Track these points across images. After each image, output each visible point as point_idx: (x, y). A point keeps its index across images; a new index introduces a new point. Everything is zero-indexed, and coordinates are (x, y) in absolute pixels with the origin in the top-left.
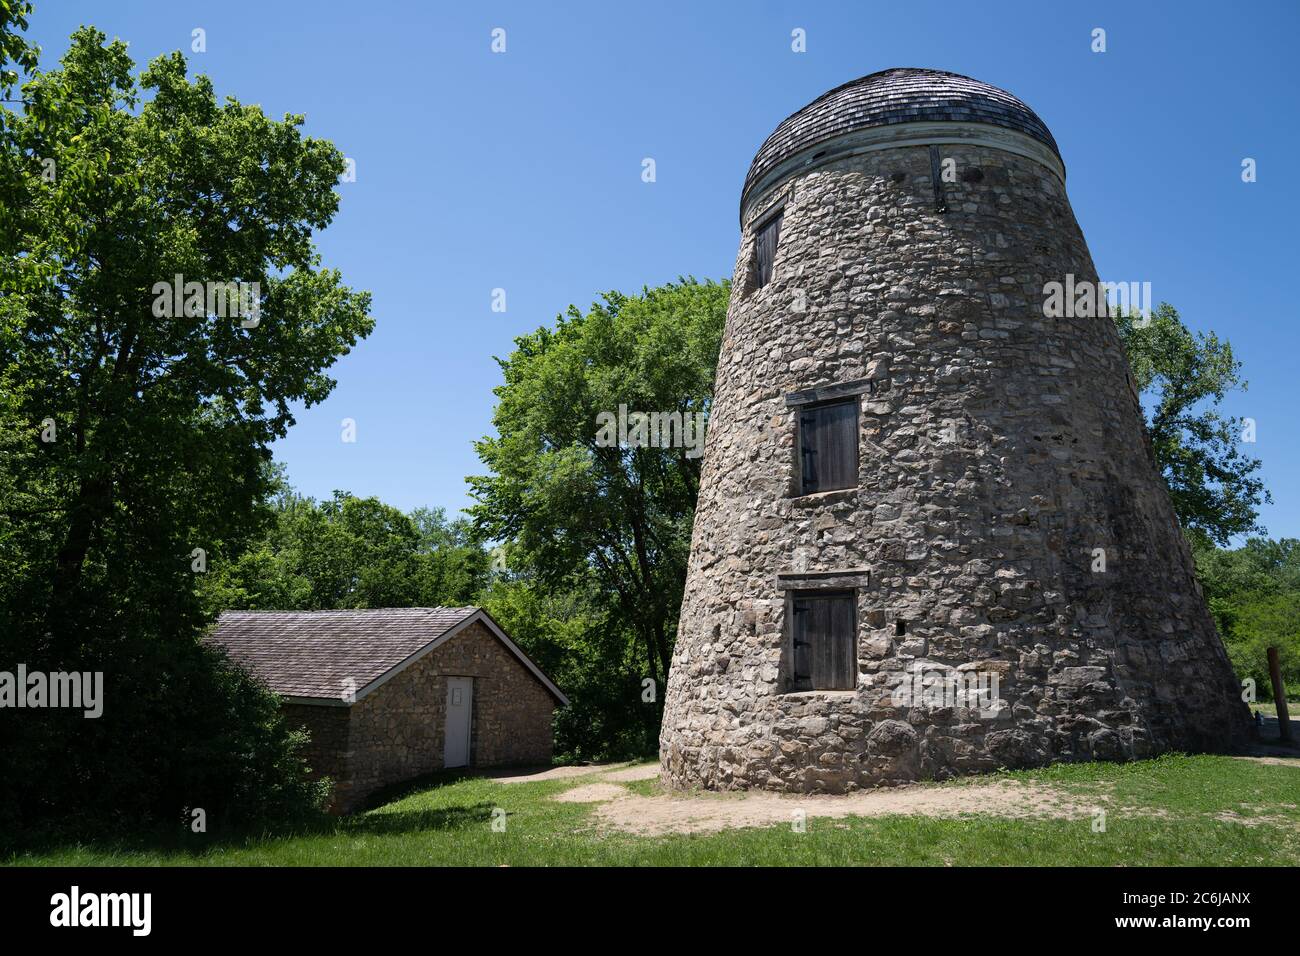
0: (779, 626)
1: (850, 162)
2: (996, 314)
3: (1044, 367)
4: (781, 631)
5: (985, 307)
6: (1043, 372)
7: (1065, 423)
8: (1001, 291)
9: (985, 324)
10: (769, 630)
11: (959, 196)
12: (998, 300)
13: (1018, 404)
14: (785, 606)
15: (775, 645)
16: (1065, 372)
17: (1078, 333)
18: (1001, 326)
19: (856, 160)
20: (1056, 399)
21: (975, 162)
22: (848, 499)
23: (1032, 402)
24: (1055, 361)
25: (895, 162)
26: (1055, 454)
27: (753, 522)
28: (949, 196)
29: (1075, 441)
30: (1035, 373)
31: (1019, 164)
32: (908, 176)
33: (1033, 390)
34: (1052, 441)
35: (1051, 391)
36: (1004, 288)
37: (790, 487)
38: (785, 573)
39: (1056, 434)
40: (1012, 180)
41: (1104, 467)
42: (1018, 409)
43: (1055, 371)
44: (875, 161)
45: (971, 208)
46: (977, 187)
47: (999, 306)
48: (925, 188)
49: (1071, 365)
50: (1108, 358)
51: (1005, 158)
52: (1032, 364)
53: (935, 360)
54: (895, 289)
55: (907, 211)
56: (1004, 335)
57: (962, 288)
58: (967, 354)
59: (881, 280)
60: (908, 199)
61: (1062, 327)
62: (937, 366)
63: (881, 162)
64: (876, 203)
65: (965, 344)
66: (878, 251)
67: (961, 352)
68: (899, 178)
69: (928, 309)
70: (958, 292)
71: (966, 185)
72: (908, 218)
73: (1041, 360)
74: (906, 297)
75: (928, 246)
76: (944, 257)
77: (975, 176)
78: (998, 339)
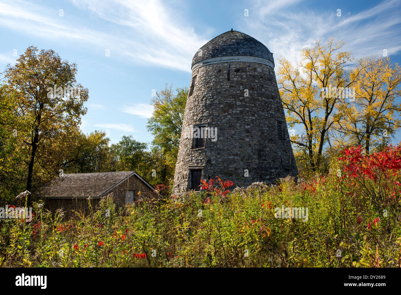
0: (188, 177)
2: (237, 107)
3: (247, 119)
4: (188, 178)
5: (235, 105)
6: (246, 120)
7: (250, 132)
8: (239, 101)
9: (234, 109)
10: (186, 178)
11: (233, 76)
12: (238, 103)
13: (239, 128)
14: (189, 173)
15: (187, 181)
16: (252, 120)
18: (238, 110)
19: (211, 65)
20: (249, 127)
21: (238, 66)
22: (201, 150)
23: (242, 128)
24: (250, 117)
25: (220, 67)
26: (246, 140)
27: (185, 154)
28: (231, 76)
29: (252, 136)
30: (244, 121)
31: (251, 65)
32: (222, 71)
33: (243, 125)
34: (246, 137)
35: (248, 125)
36: (240, 100)
37: (192, 147)
38: (190, 166)
39: (247, 135)
40: (247, 71)
41: (258, 141)
42: (239, 129)
43: (250, 120)
44: (215, 66)
45: (235, 79)
46: (238, 73)
47: (238, 105)
48: (225, 74)
49: (254, 118)
51: (247, 64)
52: (244, 119)
53: (222, 118)
54: (215, 101)
55: (221, 80)
56: (238, 112)
57: (230, 101)
58: (229, 117)
59: (213, 98)
60: (221, 77)
61: (254, 109)
62: (222, 120)
63: (216, 67)
64: (214, 78)
65: (229, 114)
66: (213, 90)
67: (228, 116)
68: (220, 71)
69: (222, 106)
70: (229, 102)
71: (235, 73)
72: (220, 82)
73: (247, 117)
74: (218, 103)
75: (224, 90)
76: (227, 93)
77: (237, 70)
78: (237, 113)
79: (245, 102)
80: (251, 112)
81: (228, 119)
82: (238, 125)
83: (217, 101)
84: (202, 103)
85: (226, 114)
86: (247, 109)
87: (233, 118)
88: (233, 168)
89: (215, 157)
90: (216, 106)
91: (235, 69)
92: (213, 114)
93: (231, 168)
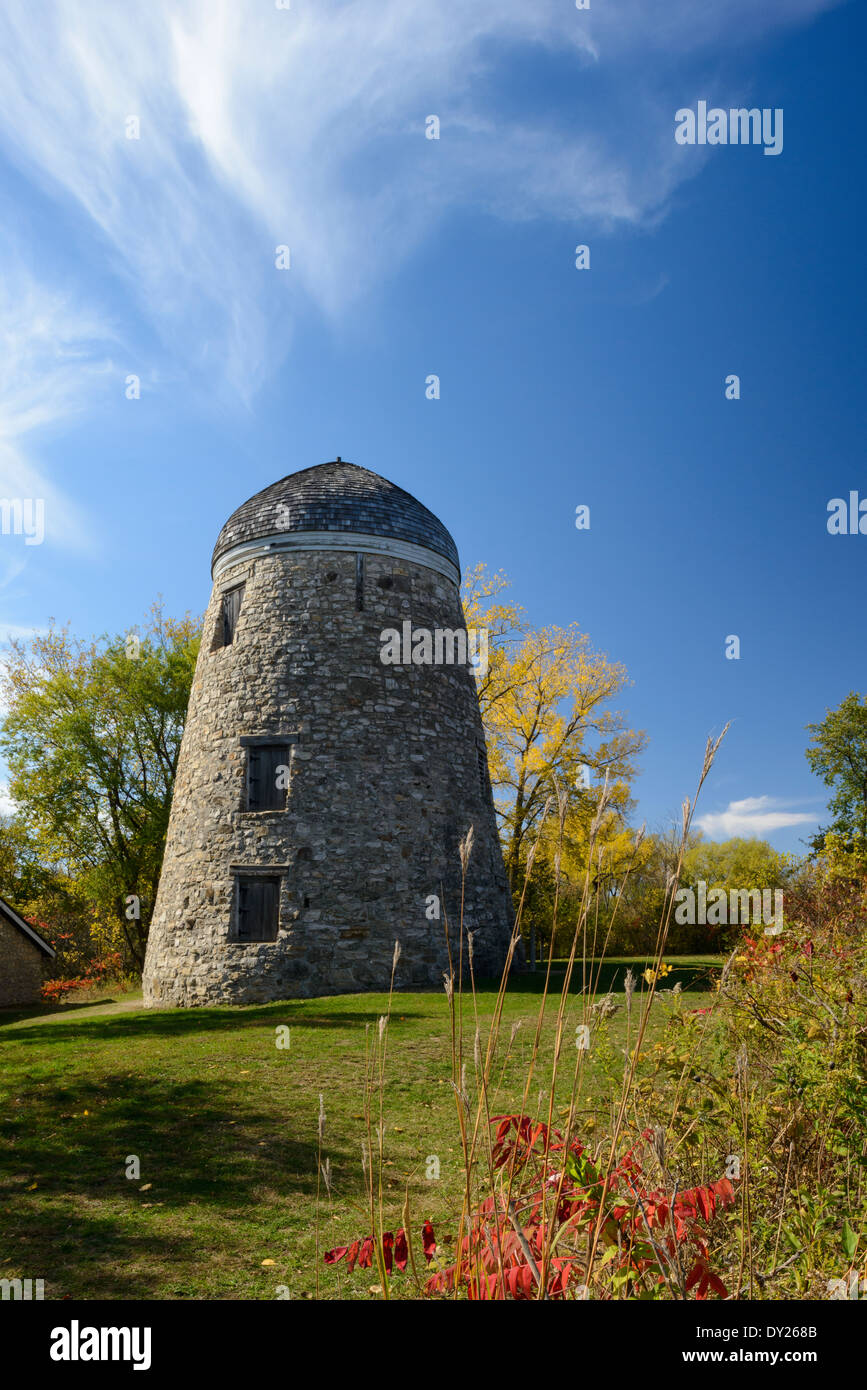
0: (229, 899)
1: (297, 555)
2: (388, 694)
3: (416, 735)
4: (230, 903)
5: (381, 688)
6: (414, 738)
7: (423, 774)
8: (392, 677)
9: (380, 701)
10: (223, 901)
11: (374, 598)
12: (391, 683)
13: (394, 760)
14: (234, 887)
15: (227, 911)
16: (428, 739)
17: (443, 710)
18: (390, 703)
19: (303, 555)
20: (420, 758)
21: (388, 571)
22: (277, 816)
23: (404, 759)
24: (423, 730)
25: (331, 563)
26: (414, 795)
27: (213, 827)
28: (367, 598)
29: (428, 787)
30: (408, 739)
31: (421, 574)
32: (338, 577)
33: (406, 751)
34: (413, 786)
35: (419, 752)
36: (395, 675)
37: (240, 805)
38: (235, 864)
39: (417, 782)
40: (413, 589)
41: (445, 803)
42: (393, 763)
43: (422, 738)
44: (316, 559)
45: (380, 609)
46: (387, 592)
47: (390, 688)
48: (351, 588)
49: (434, 734)
50: (462, 727)
51: (411, 569)
52: (407, 732)
53: (343, 724)
54: (321, 668)
55: (335, 606)
56: (391, 710)
57: (367, 673)
58: (365, 722)
59: (312, 659)
60: (337, 596)
61: (432, 706)
62: (344, 729)
63: (320, 561)
64: (314, 596)
65: (364, 715)
66: (312, 636)
67: (361, 720)
68: (332, 577)
69: (342, 686)
70: (364, 676)
71: (379, 590)
72: (335, 612)
73: (414, 730)
74: (328, 674)
75: (347, 637)
76: (357, 647)
77: (386, 583)
78: (387, 713)
79: (410, 683)
80: (424, 714)
81: (361, 727)
82: (391, 748)
83: (325, 671)
84: (274, 671)
85: (356, 712)
86: (415, 704)
87: (378, 726)
88: (380, 875)
89: (324, 842)
90: (322, 684)
91: (378, 576)
92: (314, 708)
93: (376, 876)
